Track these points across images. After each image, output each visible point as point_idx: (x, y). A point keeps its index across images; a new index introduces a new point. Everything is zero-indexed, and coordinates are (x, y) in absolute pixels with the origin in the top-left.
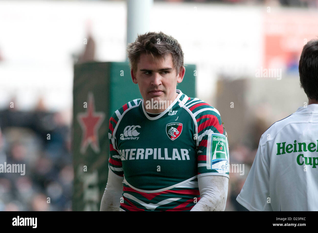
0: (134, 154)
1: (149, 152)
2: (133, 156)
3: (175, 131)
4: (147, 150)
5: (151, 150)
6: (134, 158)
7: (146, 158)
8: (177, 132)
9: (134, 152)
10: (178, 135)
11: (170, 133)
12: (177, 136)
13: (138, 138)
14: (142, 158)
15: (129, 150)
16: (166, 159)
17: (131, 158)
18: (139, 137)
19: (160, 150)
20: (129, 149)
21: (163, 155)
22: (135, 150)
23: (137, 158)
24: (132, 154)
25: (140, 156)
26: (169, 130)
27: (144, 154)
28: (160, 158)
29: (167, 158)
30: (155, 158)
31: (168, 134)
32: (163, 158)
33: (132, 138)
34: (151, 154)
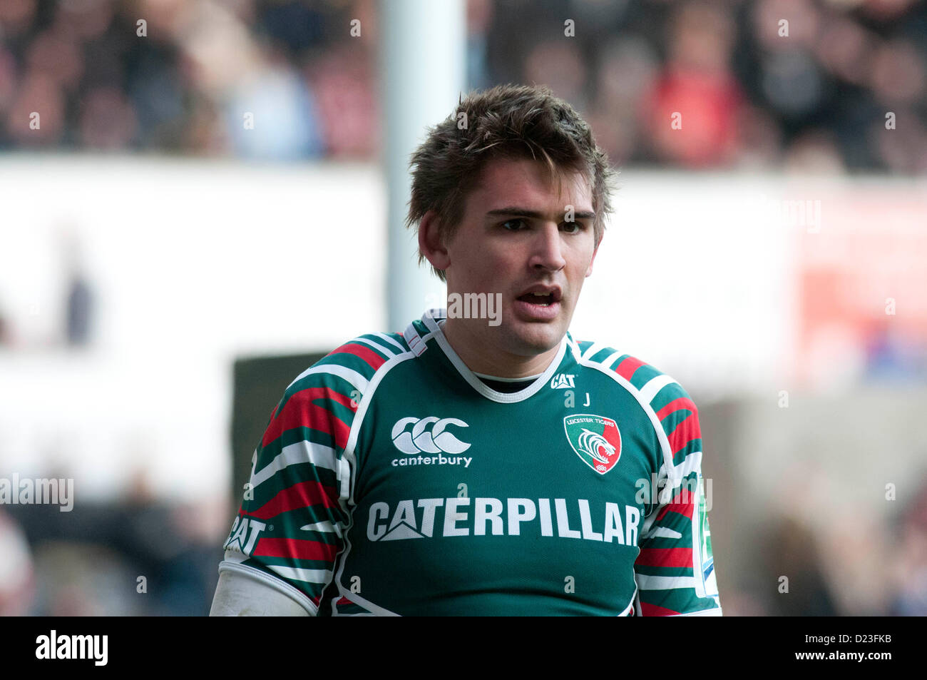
0: (464, 517)
1: (522, 510)
2: (459, 524)
3: (599, 443)
4: (513, 503)
5: (528, 503)
6: (465, 532)
7: (514, 530)
8: (610, 449)
9: (460, 509)
10: (615, 457)
11: (584, 448)
12: (612, 458)
13: (468, 462)
14: (497, 530)
15: (439, 502)
16: (585, 538)
17: (450, 530)
18: (470, 459)
19: (561, 504)
20: (440, 497)
21: (575, 523)
22: (465, 501)
23: (480, 530)
24: (451, 516)
25: (489, 523)
26: (580, 441)
27: (504, 515)
28: (565, 531)
29: (589, 534)
30: (547, 531)
31: (579, 452)
32: (575, 535)
33: (442, 461)
34: (529, 516)
